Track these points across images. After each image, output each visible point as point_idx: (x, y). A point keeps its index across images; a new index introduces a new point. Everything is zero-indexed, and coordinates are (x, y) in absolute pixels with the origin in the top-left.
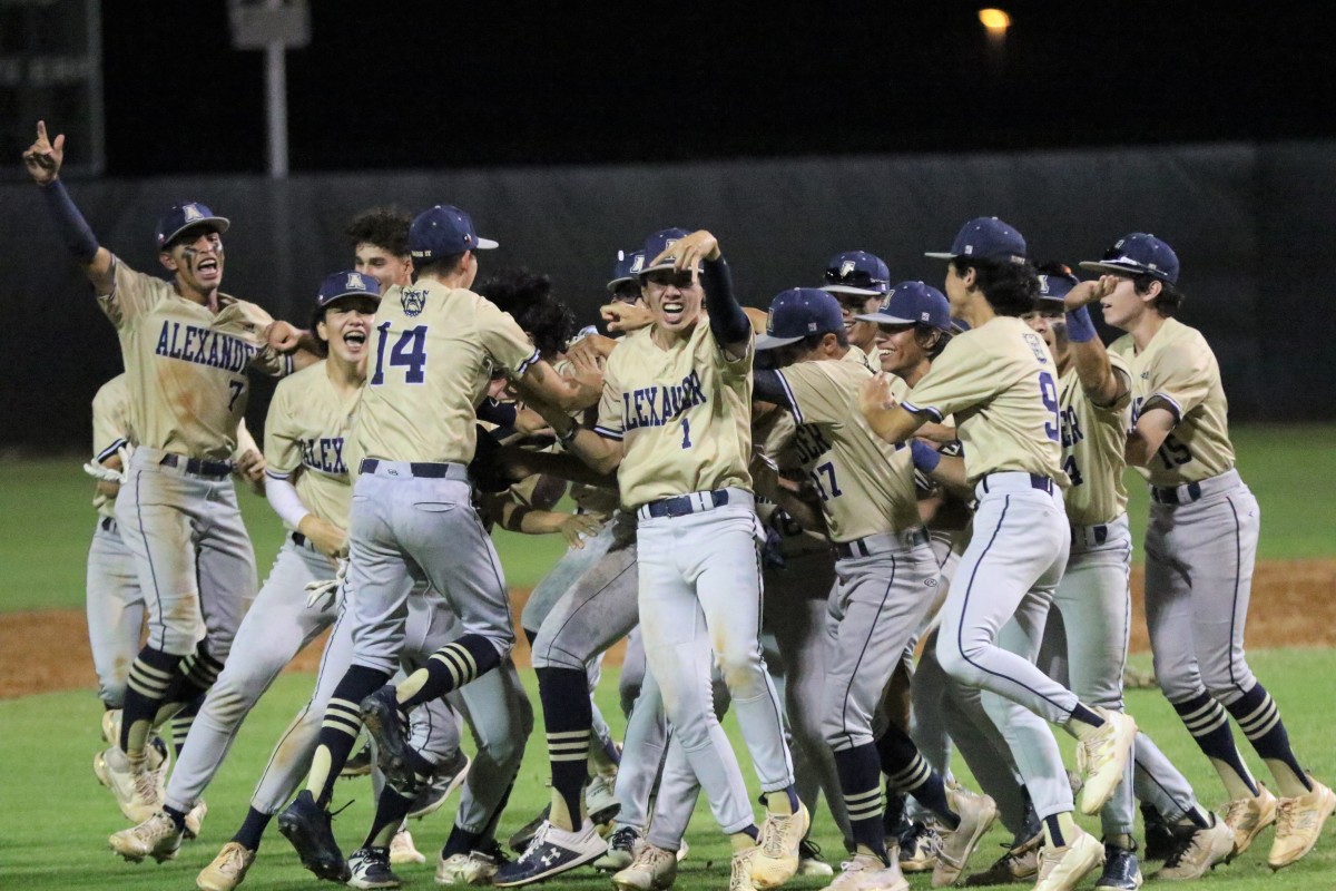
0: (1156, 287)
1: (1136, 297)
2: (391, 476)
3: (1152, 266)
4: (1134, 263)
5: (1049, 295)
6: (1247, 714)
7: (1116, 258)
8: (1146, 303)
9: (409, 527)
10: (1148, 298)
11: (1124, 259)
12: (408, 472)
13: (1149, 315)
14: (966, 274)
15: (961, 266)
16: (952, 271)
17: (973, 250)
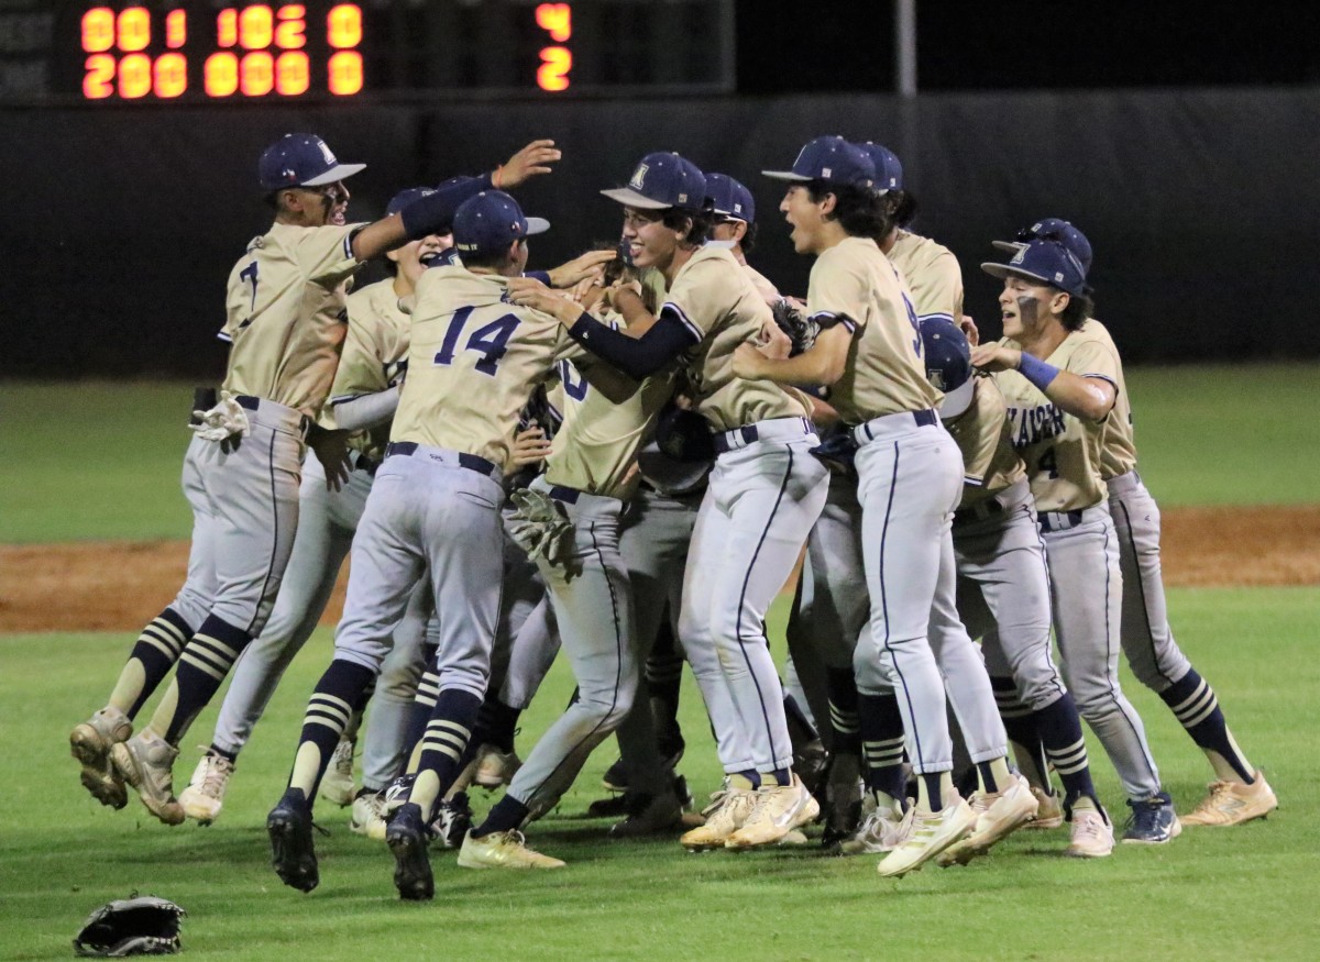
2: (434, 461)
5: (1022, 266)
6: (1182, 700)
9: (446, 514)
12: (456, 462)
14: (822, 200)
15: (817, 190)
16: (802, 193)
17: (832, 174)
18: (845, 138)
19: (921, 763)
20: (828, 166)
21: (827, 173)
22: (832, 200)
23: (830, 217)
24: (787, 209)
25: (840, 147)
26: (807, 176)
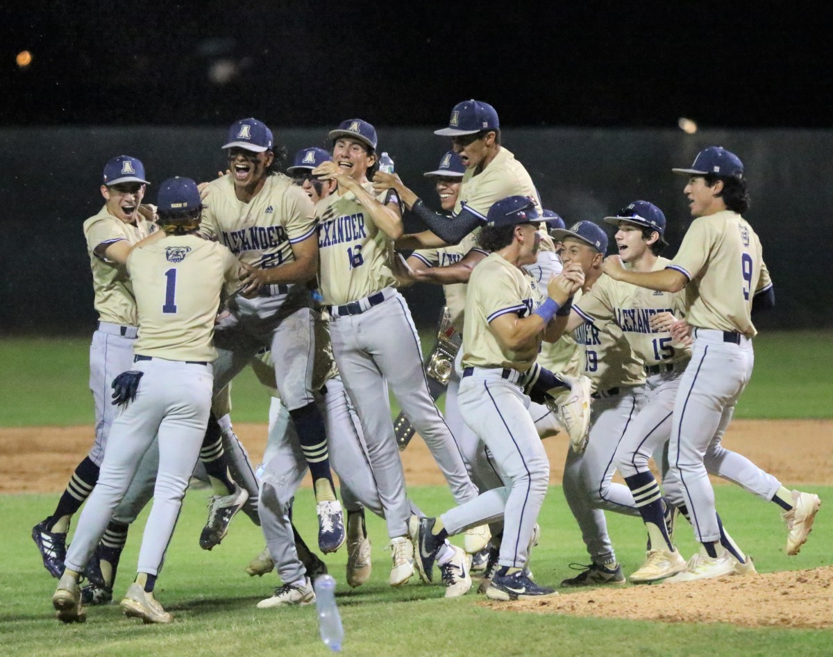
0: (655, 236)
1: (642, 241)
3: (653, 223)
4: (644, 220)
7: (632, 216)
8: (647, 245)
10: (649, 242)
11: (637, 217)
13: (648, 254)
14: (713, 185)
15: (710, 179)
16: (700, 182)
17: (720, 170)
18: (725, 148)
19: (700, 536)
20: (718, 165)
21: (717, 169)
22: (720, 185)
23: (717, 195)
24: (690, 191)
25: (723, 154)
26: (705, 171)
